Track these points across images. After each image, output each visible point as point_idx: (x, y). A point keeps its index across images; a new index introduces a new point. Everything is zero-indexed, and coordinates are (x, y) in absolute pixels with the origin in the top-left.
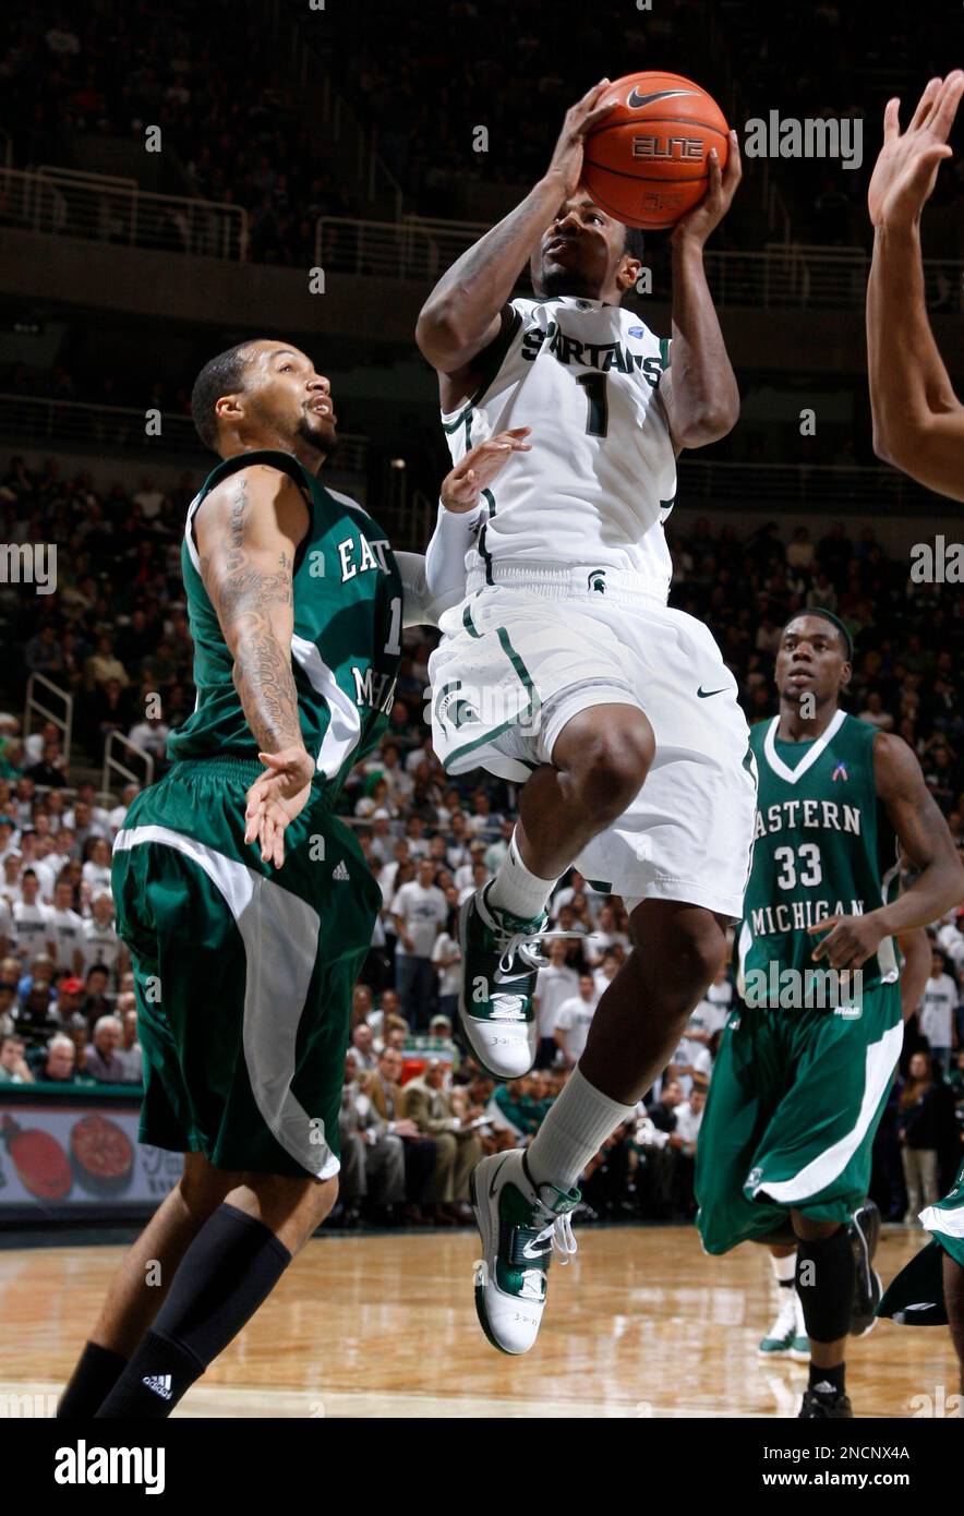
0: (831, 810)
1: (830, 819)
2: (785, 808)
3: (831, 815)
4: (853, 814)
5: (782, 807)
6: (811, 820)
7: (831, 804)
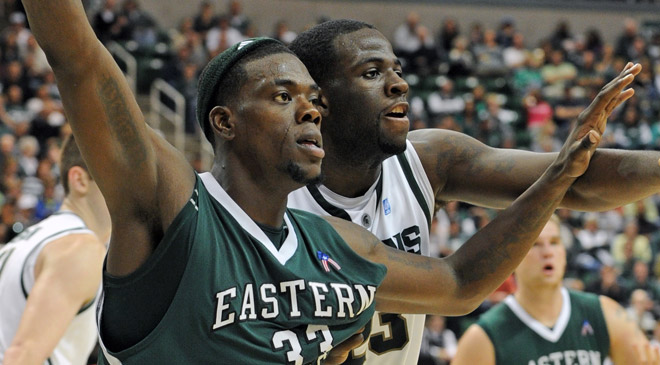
0: (345, 294)
1: (345, 304)
2: (283, 290)
3: (346, 300)
4: (369, 292)
5: (278, 288)
6: (324, 309)
7: (345, 286)
